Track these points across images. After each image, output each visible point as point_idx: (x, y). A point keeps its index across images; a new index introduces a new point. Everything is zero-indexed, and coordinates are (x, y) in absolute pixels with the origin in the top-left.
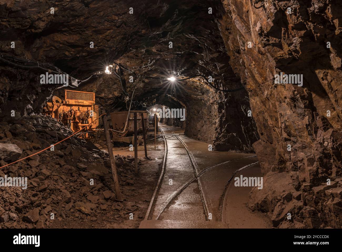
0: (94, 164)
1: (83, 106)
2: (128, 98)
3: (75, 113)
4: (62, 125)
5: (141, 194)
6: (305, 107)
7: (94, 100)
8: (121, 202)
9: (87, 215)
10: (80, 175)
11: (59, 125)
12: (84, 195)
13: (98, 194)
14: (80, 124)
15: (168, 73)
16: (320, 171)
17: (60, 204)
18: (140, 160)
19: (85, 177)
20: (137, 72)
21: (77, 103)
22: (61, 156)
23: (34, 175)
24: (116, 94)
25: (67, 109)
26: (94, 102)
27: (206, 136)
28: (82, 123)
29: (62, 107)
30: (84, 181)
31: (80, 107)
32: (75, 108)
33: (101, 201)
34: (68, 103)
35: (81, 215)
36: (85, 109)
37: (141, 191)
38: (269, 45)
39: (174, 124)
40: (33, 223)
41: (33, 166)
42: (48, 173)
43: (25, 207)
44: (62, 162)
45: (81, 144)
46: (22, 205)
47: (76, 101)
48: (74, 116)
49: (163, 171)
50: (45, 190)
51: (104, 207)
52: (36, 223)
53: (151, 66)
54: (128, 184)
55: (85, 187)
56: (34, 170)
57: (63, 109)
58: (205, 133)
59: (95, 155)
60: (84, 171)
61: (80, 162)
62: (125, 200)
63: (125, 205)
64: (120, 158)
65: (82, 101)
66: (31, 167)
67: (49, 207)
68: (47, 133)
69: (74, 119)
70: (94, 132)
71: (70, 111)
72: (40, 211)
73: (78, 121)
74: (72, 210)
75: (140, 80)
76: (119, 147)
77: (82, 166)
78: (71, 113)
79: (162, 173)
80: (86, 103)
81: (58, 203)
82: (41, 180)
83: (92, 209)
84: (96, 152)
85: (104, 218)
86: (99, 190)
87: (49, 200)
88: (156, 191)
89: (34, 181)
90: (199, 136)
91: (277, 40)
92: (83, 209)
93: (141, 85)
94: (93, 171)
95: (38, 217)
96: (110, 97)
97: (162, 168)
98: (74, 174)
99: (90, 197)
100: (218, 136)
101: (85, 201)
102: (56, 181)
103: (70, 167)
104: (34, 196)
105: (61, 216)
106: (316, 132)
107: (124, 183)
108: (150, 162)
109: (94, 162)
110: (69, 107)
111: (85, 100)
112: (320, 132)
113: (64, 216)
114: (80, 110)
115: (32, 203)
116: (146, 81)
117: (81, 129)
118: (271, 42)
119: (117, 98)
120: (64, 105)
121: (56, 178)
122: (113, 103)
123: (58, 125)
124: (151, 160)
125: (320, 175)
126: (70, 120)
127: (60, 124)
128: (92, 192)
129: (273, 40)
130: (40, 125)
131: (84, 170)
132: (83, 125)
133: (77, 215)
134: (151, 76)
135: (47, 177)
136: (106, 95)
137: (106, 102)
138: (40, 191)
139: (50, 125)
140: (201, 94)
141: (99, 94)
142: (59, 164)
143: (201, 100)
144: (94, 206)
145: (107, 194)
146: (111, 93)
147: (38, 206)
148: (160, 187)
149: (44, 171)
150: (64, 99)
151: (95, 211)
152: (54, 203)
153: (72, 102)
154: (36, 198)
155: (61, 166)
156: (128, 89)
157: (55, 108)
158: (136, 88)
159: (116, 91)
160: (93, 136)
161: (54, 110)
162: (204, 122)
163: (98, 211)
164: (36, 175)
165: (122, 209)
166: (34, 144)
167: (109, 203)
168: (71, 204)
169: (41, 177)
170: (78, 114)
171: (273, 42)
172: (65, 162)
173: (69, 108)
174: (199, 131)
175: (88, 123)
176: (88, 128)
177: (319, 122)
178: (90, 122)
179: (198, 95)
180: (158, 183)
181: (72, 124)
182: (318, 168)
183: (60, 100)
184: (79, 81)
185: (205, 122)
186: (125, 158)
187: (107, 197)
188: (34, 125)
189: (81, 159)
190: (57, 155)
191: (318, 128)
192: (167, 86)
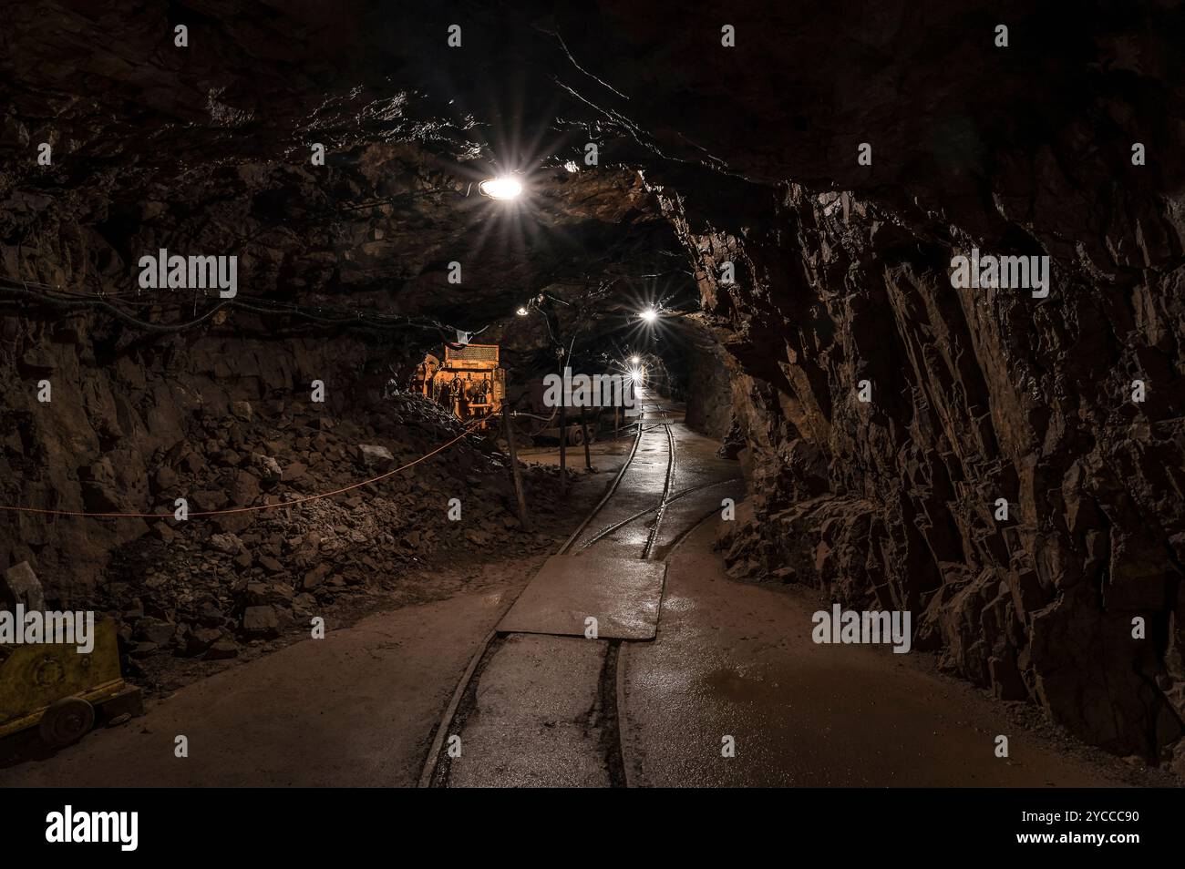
0: (492, 477)
1: (477, 371)
2: (563, 352)
3: (463, 384)
4: (441, 409)
5: (564, 526)
6: (767, 409)
7: (497, 359)
8: (529, 534)
9: (480, 546)
10: (471, 493)
11: (437, 410)
12: (477, 520)
13: (495, 521)
14: (471, 405)
15: (641, 305)
16: (778, 494)
17: (444, 529)
18: (577, 473)
19: (478, 496)
20: (581, 302)
21: (466, 367)
22: (443, 464)
23: (409, 489)
24: (540, 343)
25: (449, 377)
26: (497, 363)
27: (720, 427)
28: (475, 402)
29: (439, 374)
30: (477, 501)
31: (472, 374)
32: (463, 375)
33: (500, 530)
34: (450, 366)
35: (472, 546)
36: (481, 376)
37: (564, 522)
38: (718, 325)
39: (672, 395)
40: (412, 548)
41: (406, 476)
42: (427, 488)
43: (402, 529)
44: (445, 474)
45: (472, 445)
46: (398, 526)
47: (465, 362)
48: (461, 390)
49: (609, 494)
50: (424, 510)
51: (504, 538)
52: (416, 549)
53: (607, 292)
54: (545, 511)
55: (478, 510)
56: (408, 482)
57: (443, 377)
58: (719, 421)
59: (495, 463)
60: (476, 487)
61: (472, 473)
62: (535, 532)
63: (534, 538)
64: (539, 470)
65: (475, 362)
66: (404, 479)
67: (431, 531)
68: (421, 427)
69: (461, 394)
70: (497, 417)
71: (455, 382)
72: (420, 535)
73: (468, 399)
74: (459, 539)
75: (586, 317)
76: (544, 447)
77: (473, 479)
78: (456, 384)
79: (607, 497)
80: (482, 365)
81: (441, 528)
82: (419, 496)
83: (487, 540)
84: (496, 458)
85: (503, 552)
86: (497, 516)
87: (430, 523)
88: (585, 523)
89: (411, 498)
90: (707, 427)
91: (727, 320)
92: (474, 538)
93: (589, 325)
94: (490, 488)
95: (418, 542)
96: (527, 349)
97: (610, 488)
98: (461, 491)
99: (484, 524)
100: (734, 430)
101: (478, 528)
102: (438, 499)
103: (456, 481)
104: (412, 516)
105: (446, 544)
106: (778, 443)
107: (539, 509)
108: (594, 477)
109: (492, 474)
110: (453, 374)
111: (480, 359)
112: (784, 441)
113: (450, 545)
114: (472, 378)
115: (410, 525)
116: (599, 316)
117: (473, 413)
118: (719, 322)
119: (542, 350)
120: (443, 370)
121: (437, 495)
122: (534, 361)
123: (435, 409)
124: (598, 473)
125: (778, 499)
126: (453, 397)
127: (437, 407)
128: (487, 518)
129: (722, 319)
130: (409, 413)
131: (477, 485)
132: (476, 405)
133: (466, 545)
134: (608, 309)
135: (426, 494)
136: (520, 346)
137: (522, 359)
138: (418, 511)
139: (422, 411)
140: (712, 342)
141: (507, 345)
142: (440, 476)
143: (713, 354)
144: (489, 536)
145: (509, 522)
146: (529, 342)
147: (417, 529)
148: (594, 516)
149: (422, 484)
150: (444, 360)
151: (492, 543)
152: (437, 528)
153: (457, 364)
154: (414, 520)
155: (443, 479)
156: (564, 334)
157: (429, 375)
158: (579, 331)
159: (539, 338)
160: (495, 426)
161: (426, 379)
162: (717, 399)
163: (495, 543)
164: (412, 491)
165: (529, 543)
166: (405, 446)
167: (511, 534)
168: (458, 531)
169: (418, 492)
170: (468, 386)
171: (722, 322)
172: (449, 473)
173: (452, 376)
174: (708, 416)
175: (485, 402)
176: (486, 411)
177: (784, 430)
178: (489, 400)
179: (706, 344)
180: (595, 511)
181: (457, 404)
182: (776, 491)
183: (437, 362)
184: (470, 333)
185: (719, 398)
186: (548, 468)
187: (509, 525)
188: (401, 413)
189: (472, 468)
190: (438, 462)
191: (782, 437)
192: (639, 328)
